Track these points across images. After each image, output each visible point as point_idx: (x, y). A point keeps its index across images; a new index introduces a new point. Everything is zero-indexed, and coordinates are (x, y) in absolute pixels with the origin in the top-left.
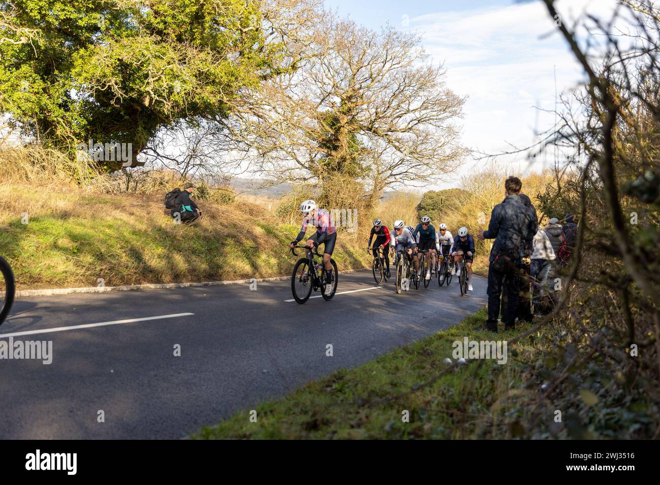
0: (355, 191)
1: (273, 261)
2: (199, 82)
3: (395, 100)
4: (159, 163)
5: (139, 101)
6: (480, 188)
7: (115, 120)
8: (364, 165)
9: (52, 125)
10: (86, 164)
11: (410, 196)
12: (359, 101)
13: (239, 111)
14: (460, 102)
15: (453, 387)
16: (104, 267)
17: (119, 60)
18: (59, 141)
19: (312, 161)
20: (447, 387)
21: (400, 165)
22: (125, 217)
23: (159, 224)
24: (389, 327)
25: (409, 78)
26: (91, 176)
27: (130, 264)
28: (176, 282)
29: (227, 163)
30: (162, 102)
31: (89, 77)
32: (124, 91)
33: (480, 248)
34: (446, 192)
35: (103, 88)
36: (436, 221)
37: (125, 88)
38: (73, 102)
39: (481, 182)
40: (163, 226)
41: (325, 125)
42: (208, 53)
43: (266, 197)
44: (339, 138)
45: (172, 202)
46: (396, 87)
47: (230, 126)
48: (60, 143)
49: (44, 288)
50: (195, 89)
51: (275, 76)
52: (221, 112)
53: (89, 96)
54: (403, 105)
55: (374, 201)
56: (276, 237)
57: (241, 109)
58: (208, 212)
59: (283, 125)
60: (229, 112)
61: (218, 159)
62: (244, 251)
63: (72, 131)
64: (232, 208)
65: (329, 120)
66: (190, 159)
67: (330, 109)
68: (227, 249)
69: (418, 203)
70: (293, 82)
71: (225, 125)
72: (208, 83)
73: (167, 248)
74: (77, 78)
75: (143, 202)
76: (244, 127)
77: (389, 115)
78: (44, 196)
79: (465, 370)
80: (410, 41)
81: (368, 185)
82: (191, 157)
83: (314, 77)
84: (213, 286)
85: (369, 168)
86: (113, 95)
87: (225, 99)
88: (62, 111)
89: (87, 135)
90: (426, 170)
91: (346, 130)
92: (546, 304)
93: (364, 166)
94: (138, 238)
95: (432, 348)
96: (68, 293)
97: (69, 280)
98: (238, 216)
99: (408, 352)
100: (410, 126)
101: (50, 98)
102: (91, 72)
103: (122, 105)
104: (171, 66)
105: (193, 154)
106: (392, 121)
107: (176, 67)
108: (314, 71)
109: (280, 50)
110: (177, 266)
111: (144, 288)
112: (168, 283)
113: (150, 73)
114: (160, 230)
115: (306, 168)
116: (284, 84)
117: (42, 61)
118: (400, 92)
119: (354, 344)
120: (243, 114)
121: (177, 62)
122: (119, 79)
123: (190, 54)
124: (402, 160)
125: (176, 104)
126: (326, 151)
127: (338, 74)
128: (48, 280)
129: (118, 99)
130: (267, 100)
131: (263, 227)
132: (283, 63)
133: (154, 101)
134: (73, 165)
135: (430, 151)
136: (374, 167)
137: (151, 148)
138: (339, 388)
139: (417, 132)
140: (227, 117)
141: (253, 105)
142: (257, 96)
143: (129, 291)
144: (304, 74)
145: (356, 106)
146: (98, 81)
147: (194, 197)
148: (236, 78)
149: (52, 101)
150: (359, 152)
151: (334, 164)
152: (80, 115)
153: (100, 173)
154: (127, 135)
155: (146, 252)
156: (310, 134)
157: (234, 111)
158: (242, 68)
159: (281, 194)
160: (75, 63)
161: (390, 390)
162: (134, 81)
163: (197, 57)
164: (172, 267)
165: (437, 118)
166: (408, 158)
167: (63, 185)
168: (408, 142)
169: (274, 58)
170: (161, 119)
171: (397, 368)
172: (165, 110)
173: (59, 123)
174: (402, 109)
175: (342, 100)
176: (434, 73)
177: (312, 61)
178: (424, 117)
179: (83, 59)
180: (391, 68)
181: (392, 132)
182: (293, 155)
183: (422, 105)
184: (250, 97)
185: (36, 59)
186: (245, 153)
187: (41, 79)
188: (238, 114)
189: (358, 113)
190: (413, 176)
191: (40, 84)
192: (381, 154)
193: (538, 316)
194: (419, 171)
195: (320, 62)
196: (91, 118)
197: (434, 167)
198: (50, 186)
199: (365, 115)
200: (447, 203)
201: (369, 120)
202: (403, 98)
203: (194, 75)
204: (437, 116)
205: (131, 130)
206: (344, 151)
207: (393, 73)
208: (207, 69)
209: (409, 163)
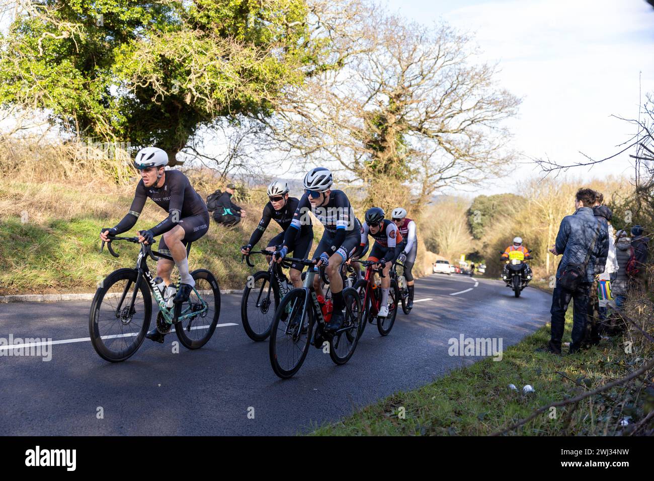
0: (402, 195)
2: (243, 80)
3: (447, 99)
4: (198, 163)
5: (180, 98)
6: (536, 194)
7: (155, 118)
8: (412, 167)
9: (91, 122)
10: (125, 163)
11: (459, 200)
12: (409, 99)
13: (283, 110)
14: (517, 102)
17: (161, 55)
18: (98, 139)
19: (357, 163)
21: (451, 168)
24: (442, 344)
25: (462, 76)
26: (129, 175)
29: (268, 164)
30: (203, 99)
31: (130, 74)
32: (166, 88)
33: (536, 259)
34: (498, 196)
35: (144, 84)
36: (486, 228)
37: (167, 85)
38: (113, 98)
41: (371, 125)
42: (253, 49)
44: (386, 138)
47: (272, 125)
48: (99, 141)
49: (85, 292)
50: (237, 87)
51: (320, 72)
52: (263, 110)
53: (129, 92)
54: (454, 105)
55: (423, 206)
57: (283, 107)
59: (328, 126)
60: (272, 110)
61: (259, 159)
63: (112, 128)
65: (376, 119)
66: (231, 159)
67: (378, 108)
69: (468, 208)
71: (267, 124)
72: (251, 80)
73: (208, 253)
74: (118, 74)
76: (288, 127)
77: (440, 114)
78: (85, 197)
80: (464, 37)
81: (416, 188)
82: (232, 157)
83: (361, 74)
85: (417, 171)
86: (154, 92)
87: (269, 98)
88: (102, 107)
89: (126, 133)
90: (479, 173)
91: (394, 131)
93: (412, 169)
99: (467, 375)
100: (462, 127)
101: (90, 94)
102: (132, 68)
103: (163, 102)
104: (213, 63)
105: (234, 154)
106: (443, 121)
107: (218, 63)
108: (361, 67)
109: (326, 45)
110: (218, 272)
113: (192, 69)
115: (351, 170)
117: (83, 56)
118: (452, 91)
119: (407, 362)
120: (287, 113)
121: (220, 58)
122: (161, 75)
123: (234, 51)
124: (453, 163)
125: (218, 102)
126: (372, 151)
127: (387, 70)
128: (89, 283)
129: (159, 96)
130: (312, 98)
132: (330, 59)
133: (195, 99)
134: (112, 163)
135: (484, 154)
136: (422, 170)
137: (191, 147)
139: (470, 133)
140: (269, 116)
141: (297, 103)
142: (301, 94)
144: (351, 71)
145: (405, 104)
146: (139, 77)
147: (234, 198)
148: (280, 76)
149: (92, 98)
150: (407, 154)
151: (380, 166)
152: (120, 111)
154: (166, 133)
156: (356, 134)
157: (278, 110)
158: (287, 65)
160: (116, 59)
162: (175, 78)
163: (240, 53)
165: (492, 118)
166: (459, 161)
167: (102, 183)
168: (459, 144)
169: (319, 53)
170: (202, 117)
171: (458, 393)
172: (207, 108)
173: (98, 119)
174: (454, 109)
175: (391, 98)
176: (490, 70)
177: (359, 57)
178: (478, 117)
179: (125, 55)
180: (444, 65)
181: (443, 132)
182: (337, 156)
183: (476, 105)
184: (294, 94)
185: (77, 54)
186: (287, 152)
187: (81, 74)
188: (281, 112)
189: (407, 113)
190: (464, 180)
191: (80, 80)
192: (431, 156)
193: (605, 338)
194: (471, 175)
195: (368, 58)
196: (131, 116)
197: (487, 171)
198: (89, 185)
199: (414, 115)
200: (499, 208)
201: (419, 119)
202: (456, 96)
203: (237, 72)
204: (493, 116)
205: (171, 128)
206: (391, 153)
207: (445, 70)
208: (251, 66)
209: (461, 166)
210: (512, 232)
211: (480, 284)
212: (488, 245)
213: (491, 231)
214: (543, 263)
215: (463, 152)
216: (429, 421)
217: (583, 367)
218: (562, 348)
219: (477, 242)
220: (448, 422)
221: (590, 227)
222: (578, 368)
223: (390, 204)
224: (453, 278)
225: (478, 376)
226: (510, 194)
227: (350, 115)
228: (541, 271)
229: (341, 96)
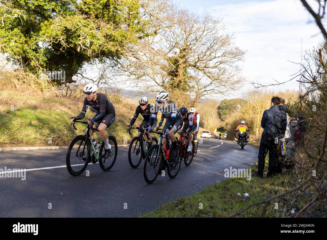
0: (186, 99)
2: (106, 40)
3: (209, 51)
4: (83, 81)
5: (75, 49)
6: (252, 99)
7: (62, 58)
8: (191, 85)
9: (29, 60)
10: (46, 81)
11: (214, 102)
12: (189, 51)
13: (126, 56)
14: (243, 53)
16: (55, 136)
17: (65, 27)
19: (164, 82)
21: (210, 86)
22: (66, 110)
25: (216, 40)
26: (48, 87)
27: (68, 135)
29: (119, 82)
30: (86, 49)
31: (49, 36)
32: (67, 44)
33: (251, 131)
34: (233, 100)
35: (56, 42)
36: (227, 115)
37: (67, 42)
38: (40, 48)
41: (171, 64)
42: (112, 25)
44: (178, 70)
46: (209, 44)
47: (121, 63)
48: (33, 70)
49: (24, 146)
50: (104, 44)
51: (146, 37)
52: (117, 55)
53: (49, 45)
54: (212, 54)
55: (196, 104)
57: (127, 54)
59: (149, 64)
60: (121, 55)
61: (114, 80)
63: (39, 63)
64: (122, 106)
65: (173, 61)
66: (100, 80)
67: (174, 55)
68: (119, 128)
69: (218, 105)
71: (119, 62)
72: (111, 40)
74: (43, 36)
75: (75, 102)
76: (129, 64)
77: (205, 59)
78: (25, 98)
80: (217, 21)
81: (192, 95)
83: (166, 38)
85: (193, 87)
86: (61, 45)
87: (120, 49)
88: (34, 52)
89: (47, 66)
90: (224, 88)
91: (182, 67)
93: (191, 86)
96: (37, 149)
97: (37, 143)
98: (124, 110)
99: (217, 188)
100: (216, 65)
101: (28, 46)
102: (50, 33)
103: (66, 51)
104: (92, 31)
105: (102, 77)
106: (206, 62)
107: (94, 31)
108: (166, 35)
109: (149, 24)
111: (75, 147)
113: (81, 34)
115: (161, 86)
116: (150, 42)
117: (25, 26)
118: (211, 47)
120: (128, 57)
121: (95, 29)
122: (65, 37)
123: (102, 25)
124: (211, 83)
125: (94, 51)
126: (171, 77)
127: (179, 37)
128: (26, 142)
129: (64, 48)
130: (141, 50)
132: (150, 31)
133: (82, 49)
134: (39, 81)
135: (226, 79)
136: (196, 86)
137: (80, 73)
138: (183, 208)
139: (220, 68)
140: (120, 58)
141: (134, 52)
142: (136, 47)
144: (161, 36)
145: (188, 54)
146: (54, 38)
148: (125, 38)
149: (30, 48)
150: (188, 78)
151: (175, 84)
152: (44, 55)
153: (53, 86)
154: (67, 66)
156: (163, 68)
157: (124, 55)
158: (129, 33)
160: (42, 28)
162: (72, 39)
163: (105, 26)
165: (231, 61)
166: (214, 82)
167: (34, 91)
168: (214, 74)
169: (145, 28)
170: (85, 58)
171: (212, 197)
172: (88, 54)
173: (32, 59)
174: (212, 56)
175: (181, 51)
176: (230, 37)
177: (165, 30)
178: (223, 60)
179: (46, 26)
180: (207, 34)
181: (206, 68)
182: (154, 79)
183: (223, 54)
184: (132, 48)
185: (22, 26)
186: (129, 77)
187: (24, 36)
188: (126, 57)
189: (188, 58)
190: (217, 92)
191: (23, 39)
192: (200, 79)
193: (284, 170)
194: (220, 89)
195: (169, 30)
196: (49, 57)
197: (228, 87)
198: (27, 92)
199: (192, 59)
200: (234, 106)
201: (194, 61)
202: (213, 50)
203: (103, 36)
204: (231, 60)
205: (70, 64)
206: (181, 77)
207: (207, 37)
208: (111, 33)
209: (215, 84)
210: (240, 118)
211: (224, 143)
212: (228, 124)
213: (230, 117)
214: (255, 133)
215: (216, 78)
216: (197, 211)
217: (273, 184)
218: (263, 175)
219: (223, 122)
220: (207, 212)
221: (277, 115)
222: (271, 185)
223: (180, 103)
224: (210, 140)
225: (222, 189)
226: (239, 99)
227: (160, 58)
228: (254, 137)
229: (156, 49)
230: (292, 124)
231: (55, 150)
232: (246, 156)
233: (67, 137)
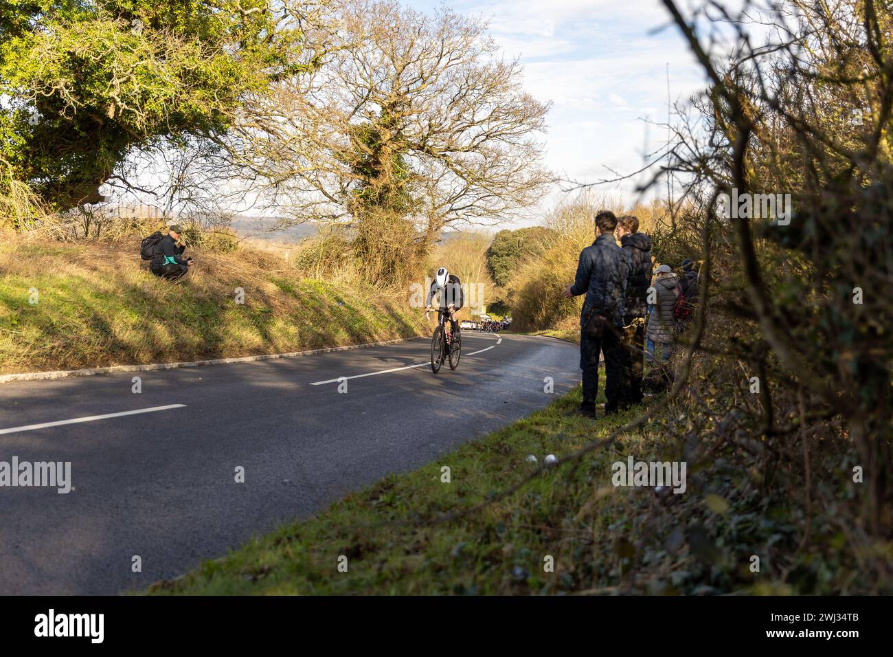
0: (403, 232)
1: (293, 330)
2: (185, 85)
3: (455, 108)
4: (130, 197)
5: (100, 111)
6: (570, 226)
7: (67, 138)
8: (414, 196)
10: (27, 200)
11: (477, 238)
12: (407, 110)
13: (241, 125)
14: (542, 111)
15: (540, 493)
16: (56, 344)
17: (69, 53)
19: (344, 192)
20: (532, 495)
21: (464, 197)
22: (84, 273)
23: (134, 282)
24: (452, 415)
25: (473, 78)
26: (33, 216)
27: (93, 339)
28: (160, 362)
29: (226, 197)
30: (132, 112)
31: (27, 78)
32: (79, 97)
33: (571, 306)
34: (524, 231)
35: (47, 93)
36: (511, 271)
37: (79, 93)
38: (5, 113)
39: (571, 217)
40: (139, 284)
41: (360, 142)
42: (197, 45)
43: (281, 242)
44: (380, 160)
45: (150, 251)
46: (455, 90)
47: (229, 145)
50: (178, 95)
51: (290, 75)
52: (216, 126)
53: (28, 104)
54: (465, 115)
55: (430, 245)
56: (296, 296)
57: (242, 120)
58: (201, 264)
59: (303, 144)
60: (227, 125)
61: (213, 190)
62: (252, 317)
63: (5, 154)
64: (235, 258)
65: (366, 136)
66: (174, 191)
67: (367, 121)
68: (229, 315)
69: (488, 247)
70: (315, 84)
71: (222, 143)
72: (197, 85)
73: (145, 315)
74: (9, 79)
75: (110, 251)
76: (249, 147)
77: (446, 128)
79: (556, 470)
80: (473, 28)
81: (420, 223)
82: (176, 188)
83: (344, 76)
84: (211, 366)
85: (421, 201)
86: (62, 103)
87: (222, 108)
89: (27, 159)
90: (498, 202)
91: (389, 150)
92: (658, 379)
93: (414, 198)
94: (105, 302)
95: (510, 442)
96: (7, 382)
97: (7, 363)
98: (241, 269)
99: (479, 449)
100: (475, 143)
102: (30, 71)
103: (75, 117)
104: (144, 62)
105: (178, 185)
106: (451, 137)
107: (151, 63)
108: (344, 68)
109: (296, 40)
110: (160, 339)
111: (114, 371)
112: (149, 363)
113: (114, 71)
114: (135, 290)
115: (336, 201)
116: (303, 87)
118: (461, 98)
119: (406, 440)
120: (247, 129)
121: (152, 56)
122: (71, 80)
123: (170, 46)
124: (466, 190)
125: (152, 116)
126: (362, 178)
127: (377, 72)
129: (70, 108)
130: (280, 109)
131: (277, 283)
132: (301, 59)
133: (121, 111)
134: (8, 202)
135: (503, 177)
136: (427, 199)
137: (119, 177)
138: (389, 501)
139: (485, 151)
140: (224, 133)
141: (260, 115)
142: (266, 103)
143: (92, 376)
144: (330, 72)
145: (402, 116)
146: (41, 83)
148: (236, 79)
150: (407, 179)
151: (374, 196)
152: (15, 130)
153: (46, 212)
154: (83, 159)
155: (117, 321)
156: (340, 155)
157: (234, 125)
158: (245, 65)
159: (302, 238)
160: (6, 58)
161: (457, 501)
162: (92, 84)
163: (180, 49)
164: (151, 341)
165: (512, 132)
166: (474, 187)
168: (473, 165)
169: (288, 50)
170: (131, 135)
172: (138, 124)
174: (464, 121)
175: (383, 108)
176: (507, 71)
177: (340, 54)
178: (494, 131)
179: (18, 52)
180: (450, 64)
181: (451, 151)
182: (318, 184)
183: (491, 115)
184: (256, 104)
186: (250, 182)
188: (240, 128)
189: (405, 126)
190: (480, 211)
192: (438, 181)
193: (648, 395)
194: (488, 204)
195: (352, 57)
196: (32, 136)
197: (508, 198)
199: (414, 129)
200: (526, 246)
201: (421, 135)
202: (465, 104)
203: (177, 75)
204: (512, 129)
205: (90, 152)
206: (387, 179)
207: (451, 71)
208: (196, 66)
209: (475, 193)
210: (542, 275)
211: (504, 340)
212: (514, 292)
213: (517, 275)
215: (478, 175)
218: (597, 411)
219: (501, 289)
222: (613, 432)
224: (472, 335)
225: (492, 449)
226: (538, 227)
227: (331, 130)
229: (319, 105)
230: (665, 283)
231: (58, 380)
232: (557, 369)
233: (89, 344)
